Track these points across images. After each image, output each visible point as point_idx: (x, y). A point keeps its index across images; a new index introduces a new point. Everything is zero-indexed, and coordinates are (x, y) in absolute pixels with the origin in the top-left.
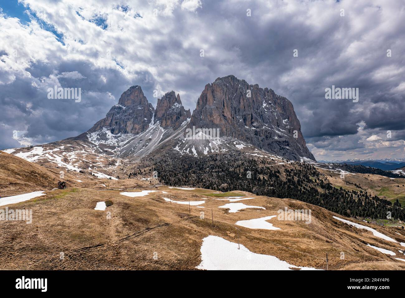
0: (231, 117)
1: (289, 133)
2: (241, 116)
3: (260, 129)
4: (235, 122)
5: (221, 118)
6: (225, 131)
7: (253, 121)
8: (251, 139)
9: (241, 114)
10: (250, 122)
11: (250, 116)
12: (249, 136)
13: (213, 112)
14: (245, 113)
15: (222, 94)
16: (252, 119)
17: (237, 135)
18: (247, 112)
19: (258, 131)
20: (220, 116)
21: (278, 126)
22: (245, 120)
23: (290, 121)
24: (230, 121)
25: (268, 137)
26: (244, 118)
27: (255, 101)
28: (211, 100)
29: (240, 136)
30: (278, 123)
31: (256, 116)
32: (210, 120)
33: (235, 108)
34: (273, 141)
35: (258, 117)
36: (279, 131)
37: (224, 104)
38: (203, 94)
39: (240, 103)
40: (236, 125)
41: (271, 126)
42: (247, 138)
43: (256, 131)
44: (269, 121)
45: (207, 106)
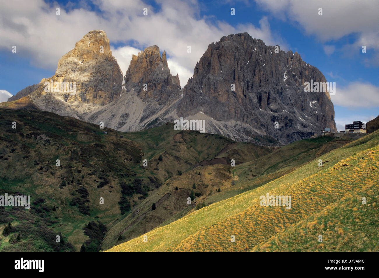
0: (242, 95)
1: (317, 121)
2: (255, 93)
3: (279, 113)
4: (247, 102)
5: (229, 95)
6: (234, 113)
7: (270, 102)
8: (266, 126)
9: (255, 90)
10: (266, 103)
11: (268, 94)
12: (264, 122)
13: (219, 86)
14: (260, 90)
15: (233, 62)
16: (269, 98)
17: (249, 120)
18: (263, 89)
19: (276, 117)
20: (228, 92)
21: (303, 110)
22: (260, 99)
23: (321, 104)
24: (240, 100)
25: (287, 126)
26: (258, 96)
27: (274, 72)
28: (216, 68)
29: (254, 122)
30: (302, 105)
31: (274, 95)
32: (213, 95)
33: (248, 82)
34: (295, 131)
35: (277, 96)
36: (304, 117)
37: (234, 75)
38: (205, 57)
39: (255, 75)
40: (248, 106)
41: (293, 109)
42: (262, 125)
43: (274, 116)
44: (290, 102)
45: (211, 76)
